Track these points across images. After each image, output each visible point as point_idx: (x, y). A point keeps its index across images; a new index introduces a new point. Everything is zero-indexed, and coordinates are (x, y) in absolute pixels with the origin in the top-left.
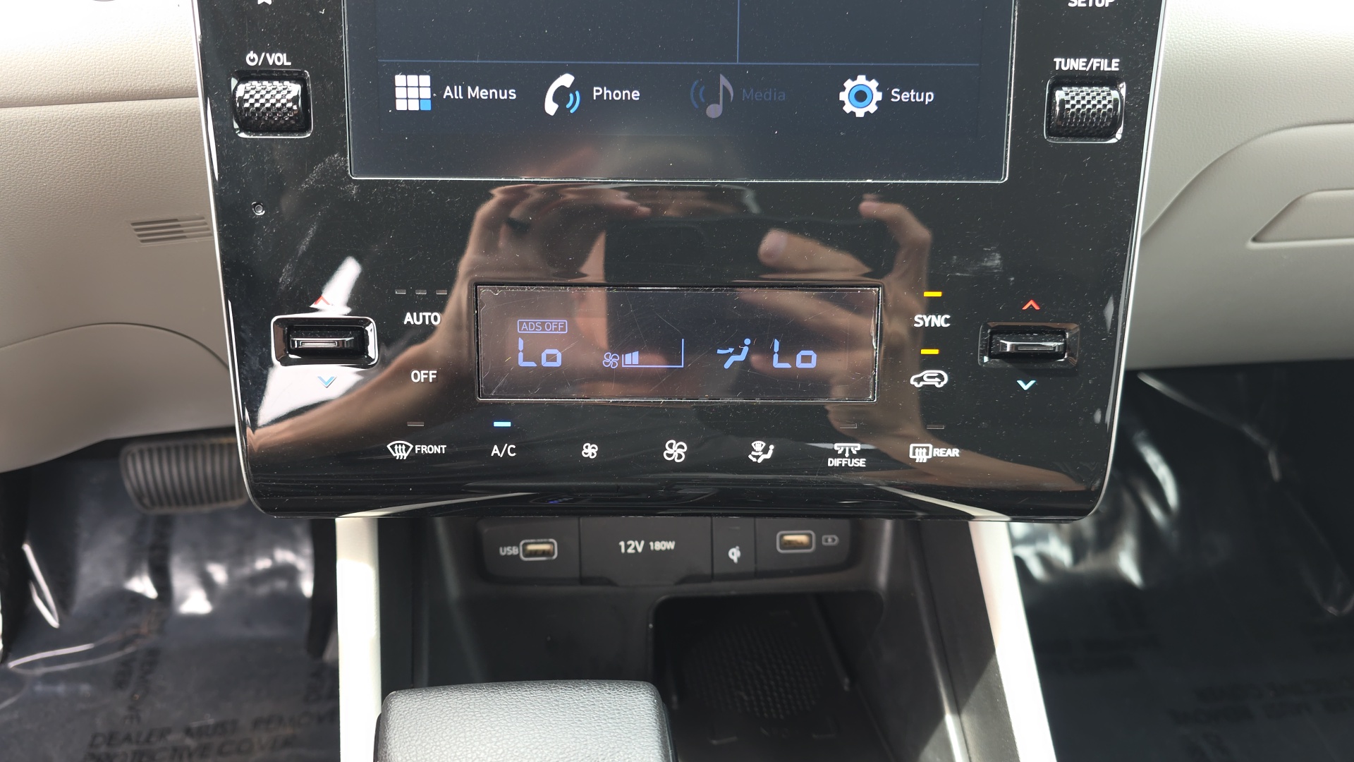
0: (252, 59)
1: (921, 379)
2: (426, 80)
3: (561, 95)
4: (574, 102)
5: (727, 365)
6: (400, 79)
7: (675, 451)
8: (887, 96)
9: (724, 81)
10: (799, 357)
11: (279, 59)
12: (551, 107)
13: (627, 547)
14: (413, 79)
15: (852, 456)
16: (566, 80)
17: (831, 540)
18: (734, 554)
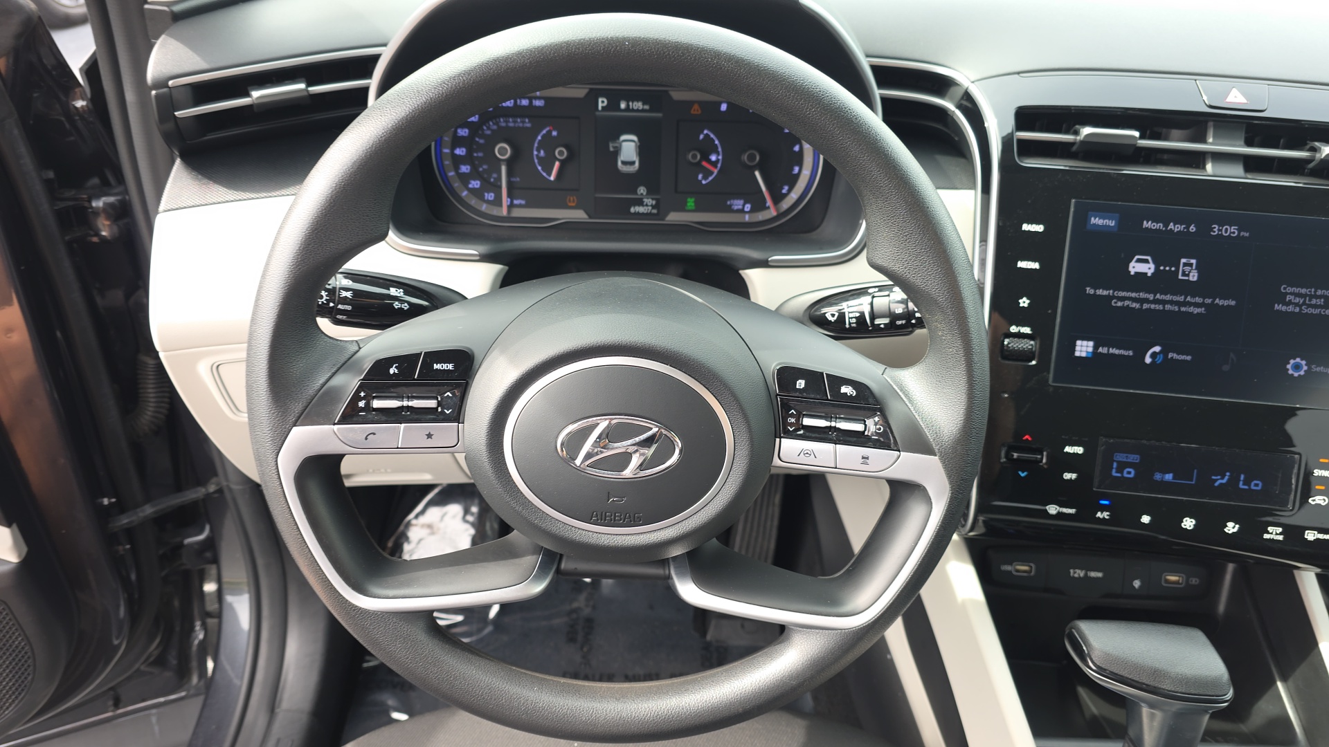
0: (1014, 329)
1: (1314, 500)
2: (1091, 344)
3: (1154, 355)
4: (1159, 359)
5: (1217, 484)
6: (1079, 343)
7: (1188, 523)
8: (1310, 368)
9: (1232, 355)
10: (1253, 484)
11: (1027, 330)
12: (1148, 360)
13: (1075, 573)
14: (1085, 343)
15: (1277, 534)
16: (1157, 349)
17: (1194, 581)
18: (1137, 584)
